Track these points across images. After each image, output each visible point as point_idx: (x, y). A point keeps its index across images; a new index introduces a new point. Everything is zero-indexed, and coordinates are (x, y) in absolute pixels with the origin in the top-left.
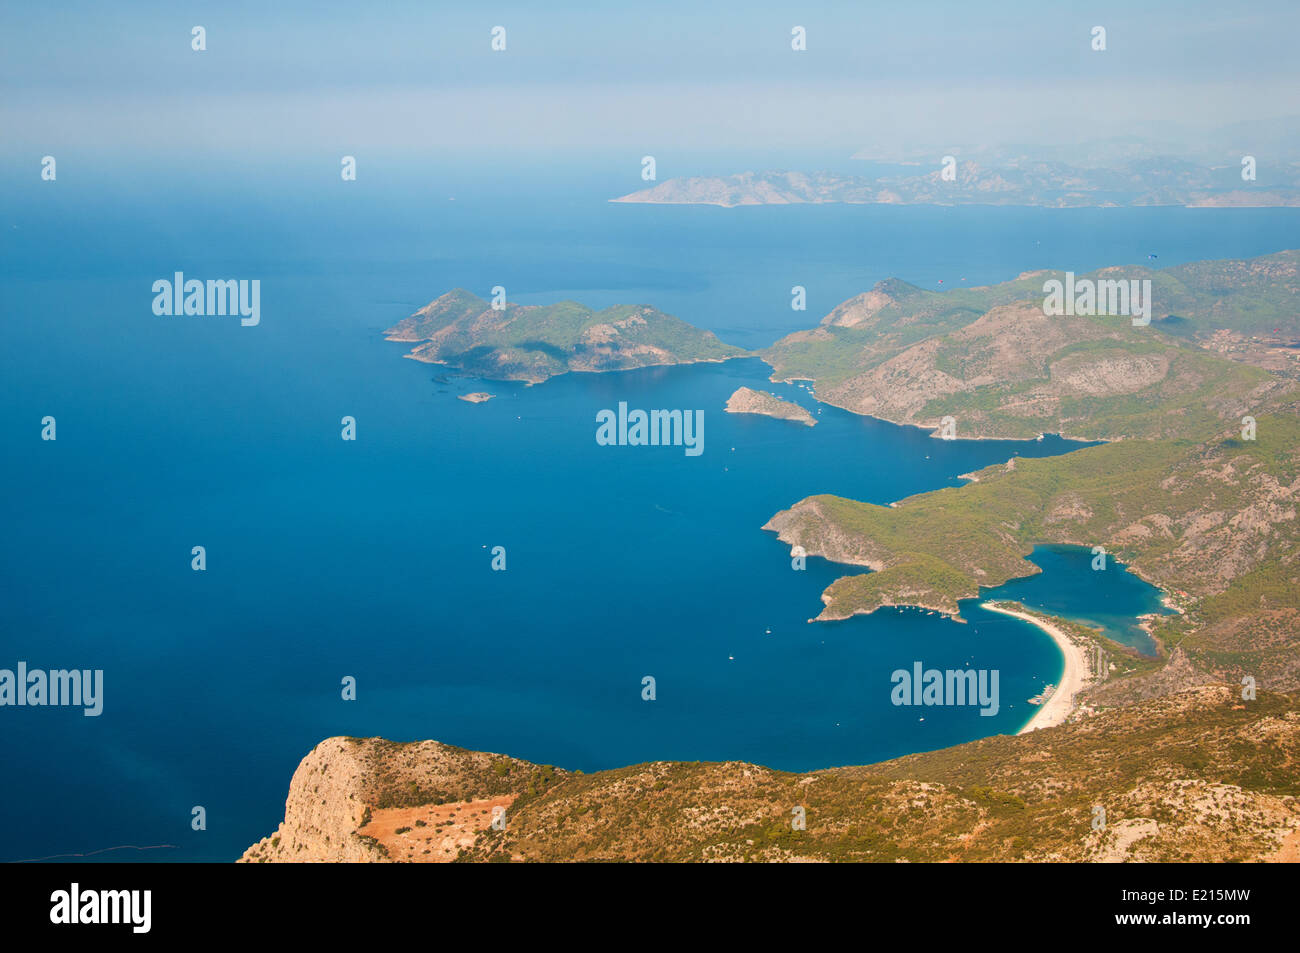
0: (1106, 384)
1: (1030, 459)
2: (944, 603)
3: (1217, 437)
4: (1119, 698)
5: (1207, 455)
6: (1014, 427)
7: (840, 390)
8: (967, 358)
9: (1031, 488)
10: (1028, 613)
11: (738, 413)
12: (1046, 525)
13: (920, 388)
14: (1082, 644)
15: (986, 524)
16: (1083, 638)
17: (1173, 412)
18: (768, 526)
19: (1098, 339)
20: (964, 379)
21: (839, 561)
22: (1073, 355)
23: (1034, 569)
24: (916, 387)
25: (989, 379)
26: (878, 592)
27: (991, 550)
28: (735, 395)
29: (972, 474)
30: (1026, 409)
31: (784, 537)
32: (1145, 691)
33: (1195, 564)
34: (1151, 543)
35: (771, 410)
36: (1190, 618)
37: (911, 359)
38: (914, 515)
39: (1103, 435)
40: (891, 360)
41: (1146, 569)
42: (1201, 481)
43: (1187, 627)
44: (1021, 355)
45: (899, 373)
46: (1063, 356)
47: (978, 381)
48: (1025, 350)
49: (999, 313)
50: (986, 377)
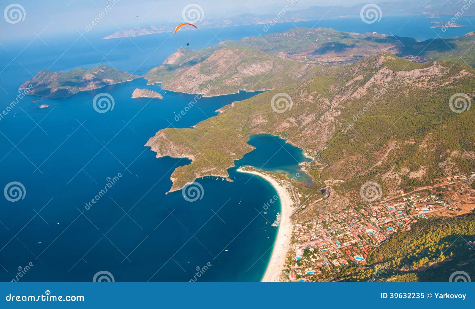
0: (255, 72)
1: (239, 102)
2: (222, 173)
3: (301, 86)
4: (311, 216)
5: (301, 93)
6: (230, 90)
7: (170, 85)
8: (210, 69)
9: (242, 113)
10: (256, 171)
11: (136, 98)
12: (252, 127)
13: (196, 81)
14: (283, 184)
15: (231, 132)
16: (282, 181)
17: (278, 78)
18: (147, 145)
19: (250, 57)
20: (210, 76)
21: (176, 157)
22: (244, 63)
23: (253, 148)
24: (195, 80)
25: (218, 75)
26: (194, 172)
27: (235, 143)
28: (135, 92)
29: (220, 109)
30: (232, 83)
31: (153, 149)
32: (321, 210)
33: (311, 137)
34: (291, 129)
35: (147, 95)
36: (318, 162)
37: (192, 71)
38: (202, 131)
39: (258, 89)
40: (185, 73)
41: (294, 141)
42: (302, 103)
43: (319, 167)
44: (227, 65)
45: (189, 76)
46: (240, 64)
47: (215, 76)
48: (228, 63)
49: (218, 53)
50: (217, 74)
